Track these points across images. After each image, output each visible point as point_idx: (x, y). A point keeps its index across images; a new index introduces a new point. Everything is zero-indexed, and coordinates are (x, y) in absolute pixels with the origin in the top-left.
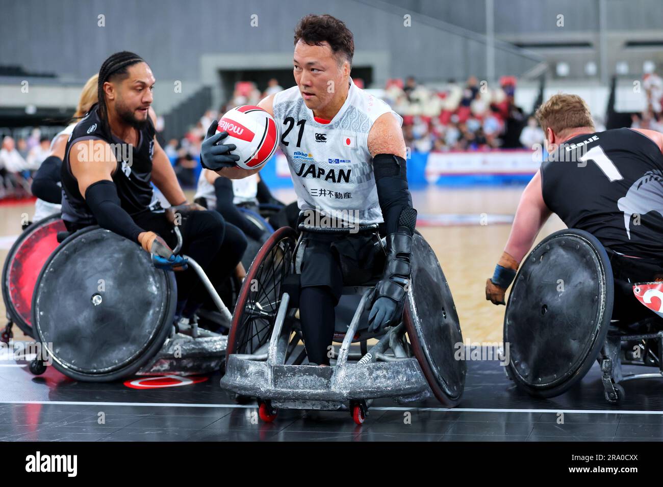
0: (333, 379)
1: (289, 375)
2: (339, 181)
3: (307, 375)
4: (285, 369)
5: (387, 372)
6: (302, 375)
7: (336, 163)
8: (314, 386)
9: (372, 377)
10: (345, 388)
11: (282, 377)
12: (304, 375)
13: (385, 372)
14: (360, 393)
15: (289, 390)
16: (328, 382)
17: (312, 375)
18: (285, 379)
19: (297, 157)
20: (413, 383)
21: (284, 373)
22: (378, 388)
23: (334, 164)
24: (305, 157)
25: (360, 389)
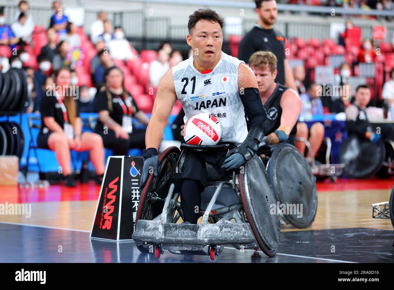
0: (199, 232)
1: (173, 229)
2: (220, 106)
3: (184, 229)
4: (171, 226)
5: (231, 229)
6: (181, 229)
7: (217, 95)
8: (188, 236)
9: (222, 232)
10: (206, 237)
11: (169, 230)
12: (182, 229)
13: (229, 229)
14: (215, 240)
15: (173, 238)
16: (196, 234)
17: (187, 229)
18: (171, 232)
19: (193, 100)
20: (246, 237)
21: (170, 228)
22: (225, 238)
23: (216, 96)
24: (198, 98)
25: (214, 238)
